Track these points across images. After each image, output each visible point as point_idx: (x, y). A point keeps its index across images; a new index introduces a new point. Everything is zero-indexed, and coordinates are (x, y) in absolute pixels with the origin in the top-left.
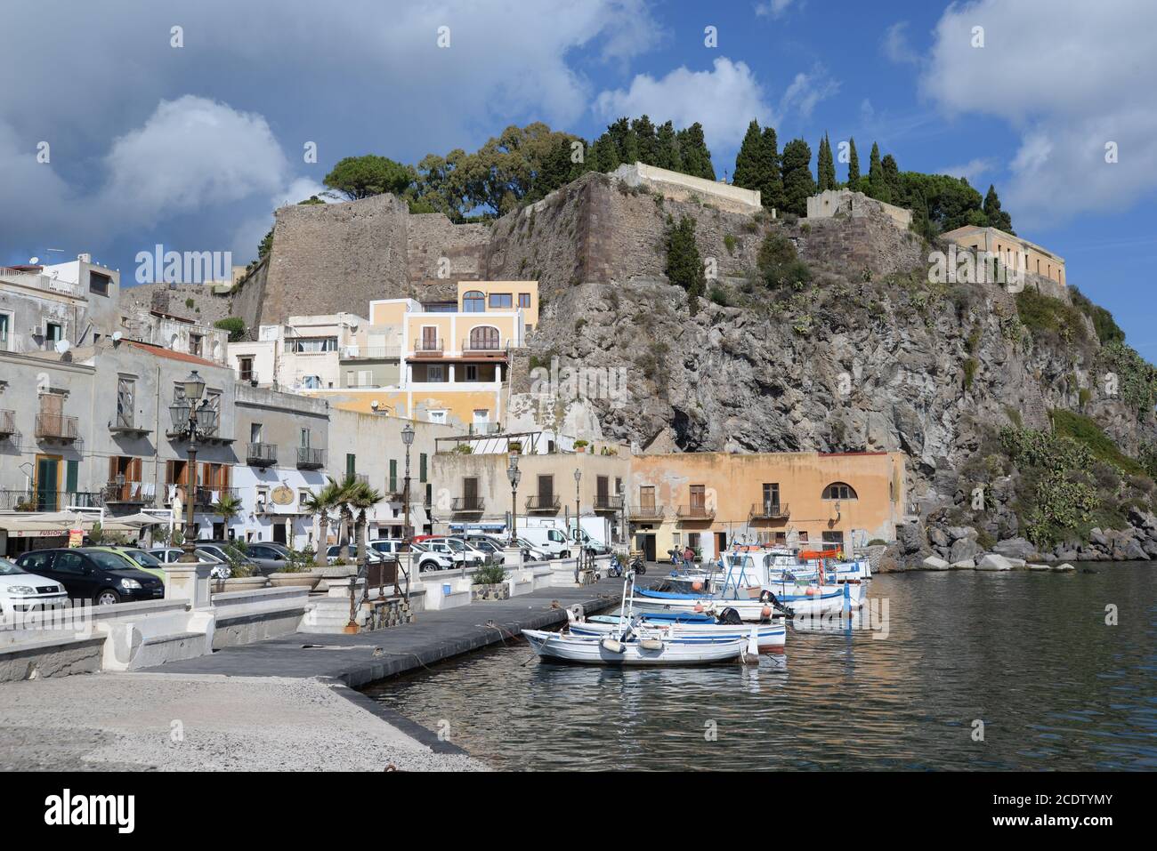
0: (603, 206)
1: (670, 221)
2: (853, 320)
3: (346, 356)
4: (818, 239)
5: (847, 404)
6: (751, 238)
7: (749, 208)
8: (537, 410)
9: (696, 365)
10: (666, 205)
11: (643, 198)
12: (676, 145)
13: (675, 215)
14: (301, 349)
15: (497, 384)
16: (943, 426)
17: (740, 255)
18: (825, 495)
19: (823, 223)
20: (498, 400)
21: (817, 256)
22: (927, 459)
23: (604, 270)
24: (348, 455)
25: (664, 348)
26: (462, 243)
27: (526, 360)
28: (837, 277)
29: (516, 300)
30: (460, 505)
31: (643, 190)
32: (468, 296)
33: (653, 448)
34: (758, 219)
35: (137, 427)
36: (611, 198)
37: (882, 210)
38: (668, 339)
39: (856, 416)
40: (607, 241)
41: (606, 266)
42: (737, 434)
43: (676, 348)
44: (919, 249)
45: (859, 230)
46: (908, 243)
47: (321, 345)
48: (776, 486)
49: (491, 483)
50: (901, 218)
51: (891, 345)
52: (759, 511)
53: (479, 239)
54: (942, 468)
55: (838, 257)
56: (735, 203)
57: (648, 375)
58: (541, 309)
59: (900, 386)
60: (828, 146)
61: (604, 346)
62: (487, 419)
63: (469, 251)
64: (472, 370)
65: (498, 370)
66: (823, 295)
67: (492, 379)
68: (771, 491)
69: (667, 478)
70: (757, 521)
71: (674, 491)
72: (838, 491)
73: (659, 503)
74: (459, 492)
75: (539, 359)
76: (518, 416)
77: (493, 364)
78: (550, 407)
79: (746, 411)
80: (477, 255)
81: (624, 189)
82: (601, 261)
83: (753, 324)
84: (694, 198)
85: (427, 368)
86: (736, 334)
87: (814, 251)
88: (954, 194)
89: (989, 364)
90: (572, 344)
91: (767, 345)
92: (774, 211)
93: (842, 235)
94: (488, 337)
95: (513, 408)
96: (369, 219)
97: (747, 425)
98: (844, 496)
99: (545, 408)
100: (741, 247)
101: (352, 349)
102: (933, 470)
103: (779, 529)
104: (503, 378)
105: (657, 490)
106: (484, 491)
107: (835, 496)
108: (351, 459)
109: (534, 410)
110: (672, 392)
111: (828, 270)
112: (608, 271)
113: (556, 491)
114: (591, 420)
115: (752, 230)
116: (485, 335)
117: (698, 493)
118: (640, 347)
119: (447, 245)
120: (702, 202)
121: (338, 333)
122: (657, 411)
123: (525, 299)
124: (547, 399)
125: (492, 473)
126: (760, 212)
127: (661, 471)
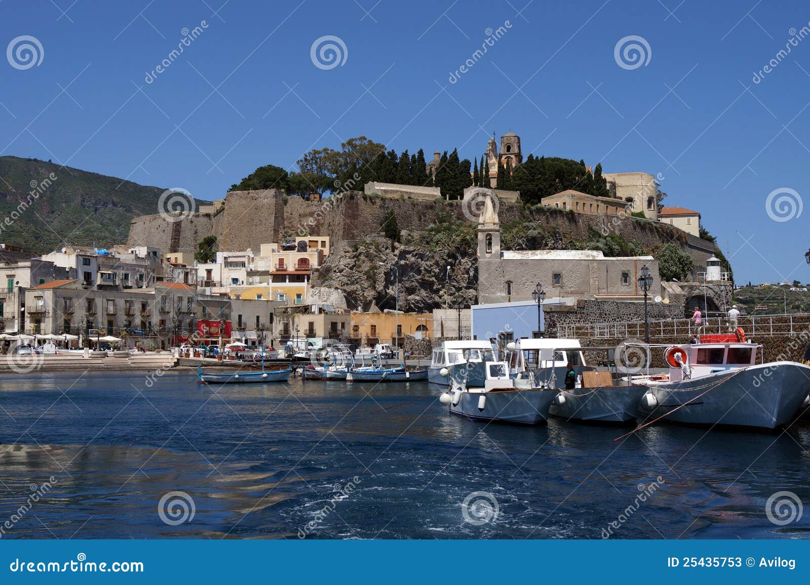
1: (388, 209)
3: (249, 270)
6: (430, 211)
7: (433, 196)
10: (388, 202)
11: (375, 199)
13: (391, 206)
14: (231, 267)
15: (305, 284)
17: (424, 221)
18: (417, 330)
20: (306, 290)
21: (461, 219)
23: (354, 233)
26: (308, 210)
27: (317, 273)
29: (319, 244)
30: (282, 332)
31: (376, 195)
32: (300, 243)
33: (369, 310)
35: (167, 310)
36: (359, 202)
38: (378, 263)
40: (356, 221)
41: (355, 231)
42: (413, 302)
46: (511, 209)
47: (239, 265)
48: (401, 326)
49: (293, 324)
50: (513, 197)
52: (395, 336)
53: (315, 209)
56: (426, 195)
58: (330, 249)
61: (349, 267)
62: (301, 297)
64: (297, 278)
65: (306, 277)
67: (304, 282)
68: (399, 328)
69: (364, 322)
72: (422, 328)
73: (360, 332)
75: (323, 272)
76: (313, 296)
77: (304, 274)
78: (325, 293)
81: (365, 198)
82: (352, 229)
84: (402, 196)
85: (279, 277)
92: (447, 196)
95: (311, 293)
96: (266, 200)
97: (417, 298)
98: (424, 330)
99: (323, 294)
100: (425, 216)
101: (251, 267)
104: (308, 281)
105: (359, 327)
106: (291, 328)
107: (420, 330)
108: (240, 316)
109: (319, 294)
110: (377, 286)
112: (356, 234)
113: (314, 328)
114: (341, 299)
115: (432, 207)
116: (303, 262)
117: (373, 327)
118: (366, 267)
119: (301, 212)
120: (406, 197)
121: (245, 260)
122: (370, 294)
123: (323, 243)
124: (324, 289)
125: (293, 321)
126: (439, 197)
127: (361, 320)
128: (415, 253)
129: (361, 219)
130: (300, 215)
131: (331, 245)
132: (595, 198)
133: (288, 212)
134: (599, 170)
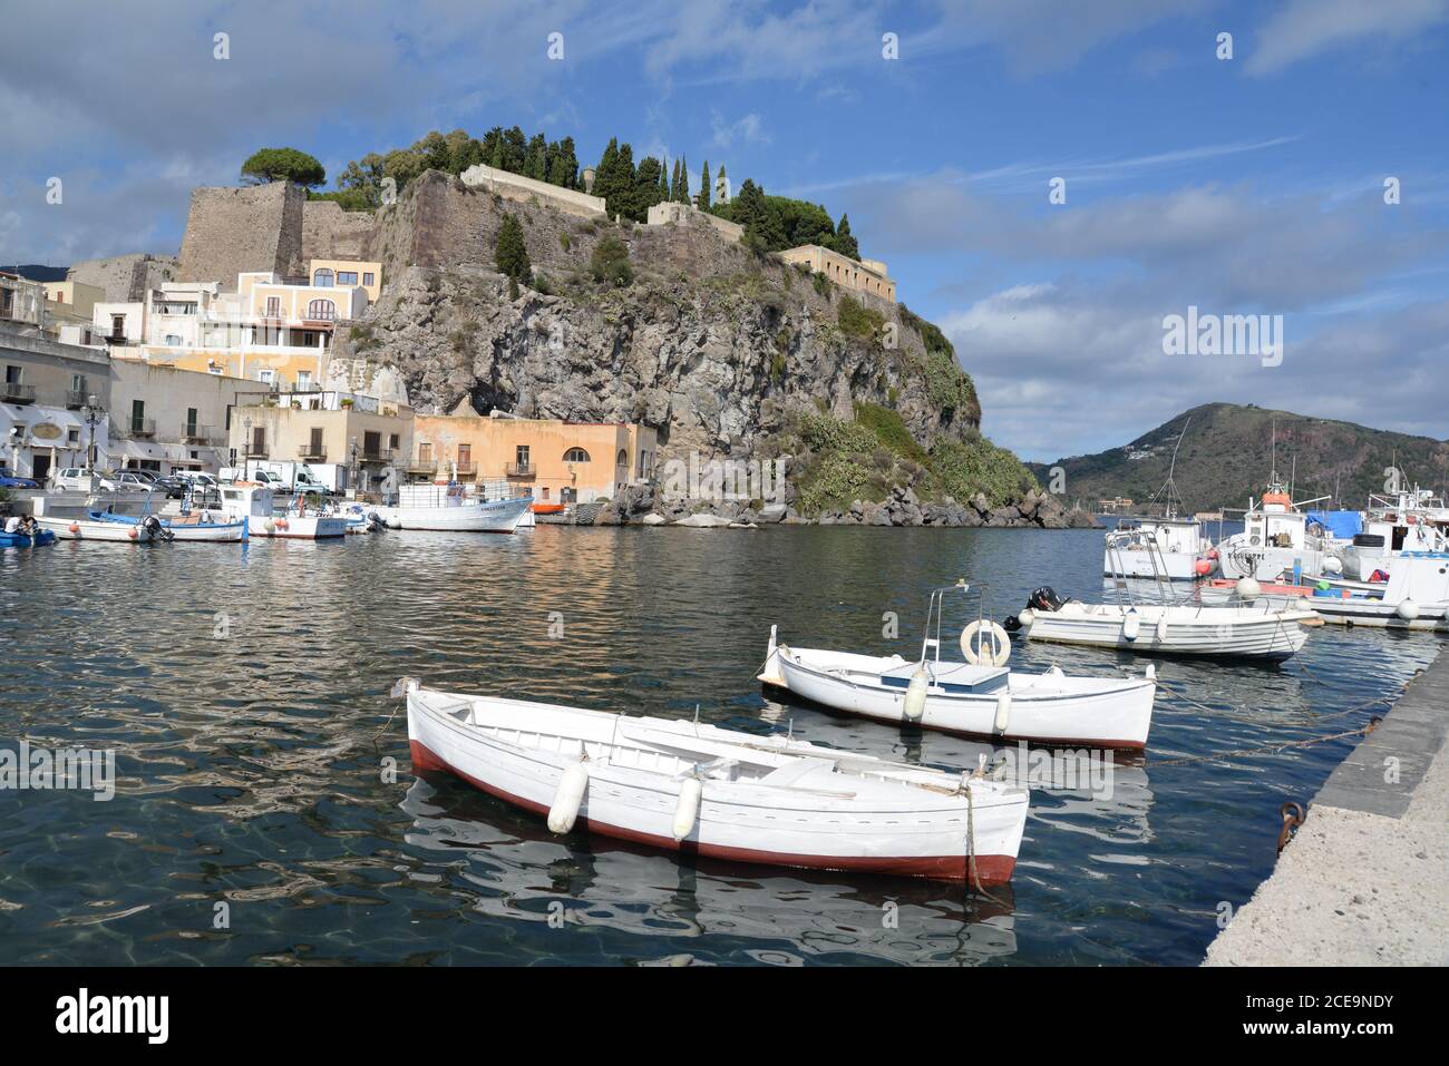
1: (507, 218)
2: (662, 314)
3: (205, 320)
4: (647, 243)
5: (651, 386)
6: (587, 238)
7: (592, 212)
8: (351, 373)
9: (509, 344)
10: (505, 206)
11: (480, 196)
12: (541, 155)
13: (513, 215)
14: (166, 311)
15: (319, 351)
16: (741, 410)
17: (575, 253)
18: (565, 457)
19: (654, 230)
20: (320, 364)
21: (646, 258)
22: (723, 437)
23: (432, 256)
24: (135, 402)
25: (476, 327)
26: (348, 229)
27: (348, 331)
28: (657, 276)
29: (360, 278)
30: (251, 451)
31: (483, 189)
32: (319, 273)
33: (456, 413)
34: (597, 222)
36: (447, 194)
37: (708, 222)
38: (481, 320)
39: (660, 397)
40: (438, 231)
41: (435, 252)
42: (548, 405)
44: (744, 258)
45: (682, 237)
46: (732, 253)
47: (183, 308)
48: (527, 448)
49: (276, 433)
50: (733, 232)
51: (698, 337)
52: (513, 469)
53: (363, 225)
54: (737, 444)
55: (662, 259)
56: (578, 207)
57: (457, 349)
58: (382, 287)
59: (703, 373)
60: (684, 165)
61: (418, 321)
62: (309, 380)
63: (355, 236)
64: (304, 337)
65: (322, 337)
66: (641, 290)
67: (317, 346)
68: (522, 453)
69: (442, 437)
70: (510, 477)
71: (447, 448)
72: (576, 454)
73: (434, 457)
74: (249, 440)
75: (361, 330)
76: (334, 378)
77: (319, 331)
78: (361, 372)
79: (558, 386)
80: (360, 240)
81: (462, 188)
82: (430, 248)
83: (569, 311)
84: (534, 199)
86: (552, 319)
87: (643, 253)
88: (809, 217)
89: (801, 361)
90: (390, 318)
91: (581, 330)
92: (618, 216)
93: (668, 241)
94: (325, 309)
95: (331, 371)
97: (557, 398)
98: (581, 459)
99: (358, 373)
100: (576, 245)
102: (728, 446)
103: (527, 485)
104: (326, 345)
105: (433, 447)
106: (269, 440)
107: (573, 459)
108: (138, 406)
109: (348, 374)
110: (477, 365)
111: (653, 270)
112: (435, 257)
113: (324, 443)
114: (397, 385)
115: (589, 231)
116: (322, 308)
117: (465, 450)
118: (455, 324)
120: (542, 203)
121: (198, 298)
122: (460, 380)
123: (369, 277)
124: (360, 364)
125: (276, 424)
126: (603, 217)
127: (438, 431)
128: (556, 307)
129: (449, 230)
130: (333, 237)
131: (385, 281)
133: (310, 231)
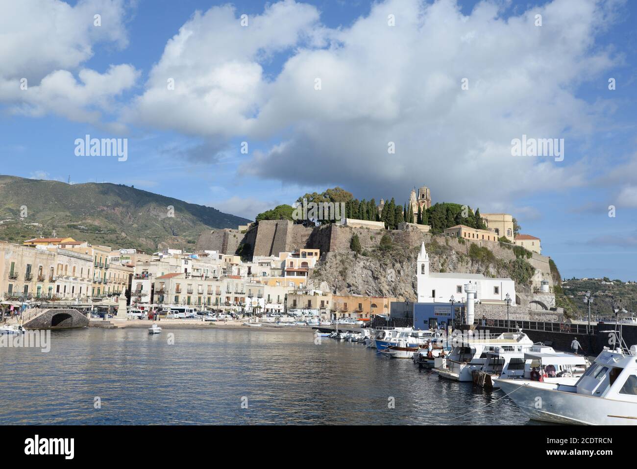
0: (335, 232)
1: (354, 234)
3: (272, 268)
4: (397, 236)
6: (379, 236)
7: (381, 227)
8: (314, 283)
10: (354, 230)
11: (347, 228)
13: (356, 232)
14: (262, 265)
15: (305, 277)
17: (375, 241)
18: (371, 307)
19: (399, 232)
20: (306, 280)
21: (396, 241)
25: (346, 269)
26: (306, 233)
27: (313, 271)
28: (400, 247)
29: (314, 254)
30: (292, 306)
32: (302, 253)
34: (381, 230)
35: (230, 291)
38: (348, 266)
40: (336, 241)
41: (335, 247)
43: (349, 268)
44: (430, 237)
45: (408, 234)
46: (426, 236)
47: (267, 264)
48: (361, 304)
49: (299, 301)
50: (426, 229)
52: (358, 309)
55: (402, 242)
56: (376, 226)
57: (342, 275)
58: (319, 257)
62: (302, 285)
63: (308, 235)
64: (301, 273)
65: (306, 273)
66: (395, 253)
67: (304, 275)
68: (360, 306)
69: (339, 301)
70: (356, 312)
71: (341, 304)
72: (374, 306)
73: (337, 307)
74: (292, 303)
75: (316, 271)
78: (317, 283)
82: (333, 246)
83: (373, 261)
84: (362, 227)
85: (291, 273)
86: (368, 264)
87: (396, 240)
91: (376, 267)
92: (389, 228)
93: (404, 236)
95: (309, 283)
100: (375, 239)
101: (273, 266)
103: (361, 314)
104: (307, 275)
105: (337, 304)
106: (297, 303)
108: (269, 295)
110: (348, 279)
111: (399, 245)
112: (335, 249)
113: (311, 304)
114: (326, 286)
115: (379, 234)
116: (305, 264)
117: (345, 305)
119: (302, 233)
120: (365, 227)
121: (271, 261)
122: (343, 284)
123: (316, 254)
124: (316, 281)
125: (299, 299)
126: (383, 229)
127: (338, 299)
128: (369, 260)
129: (338, 240)
132: (476, 230)
134: (477, 212)
